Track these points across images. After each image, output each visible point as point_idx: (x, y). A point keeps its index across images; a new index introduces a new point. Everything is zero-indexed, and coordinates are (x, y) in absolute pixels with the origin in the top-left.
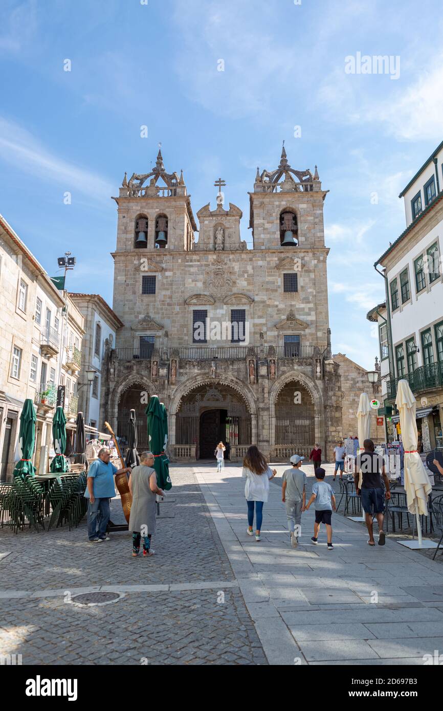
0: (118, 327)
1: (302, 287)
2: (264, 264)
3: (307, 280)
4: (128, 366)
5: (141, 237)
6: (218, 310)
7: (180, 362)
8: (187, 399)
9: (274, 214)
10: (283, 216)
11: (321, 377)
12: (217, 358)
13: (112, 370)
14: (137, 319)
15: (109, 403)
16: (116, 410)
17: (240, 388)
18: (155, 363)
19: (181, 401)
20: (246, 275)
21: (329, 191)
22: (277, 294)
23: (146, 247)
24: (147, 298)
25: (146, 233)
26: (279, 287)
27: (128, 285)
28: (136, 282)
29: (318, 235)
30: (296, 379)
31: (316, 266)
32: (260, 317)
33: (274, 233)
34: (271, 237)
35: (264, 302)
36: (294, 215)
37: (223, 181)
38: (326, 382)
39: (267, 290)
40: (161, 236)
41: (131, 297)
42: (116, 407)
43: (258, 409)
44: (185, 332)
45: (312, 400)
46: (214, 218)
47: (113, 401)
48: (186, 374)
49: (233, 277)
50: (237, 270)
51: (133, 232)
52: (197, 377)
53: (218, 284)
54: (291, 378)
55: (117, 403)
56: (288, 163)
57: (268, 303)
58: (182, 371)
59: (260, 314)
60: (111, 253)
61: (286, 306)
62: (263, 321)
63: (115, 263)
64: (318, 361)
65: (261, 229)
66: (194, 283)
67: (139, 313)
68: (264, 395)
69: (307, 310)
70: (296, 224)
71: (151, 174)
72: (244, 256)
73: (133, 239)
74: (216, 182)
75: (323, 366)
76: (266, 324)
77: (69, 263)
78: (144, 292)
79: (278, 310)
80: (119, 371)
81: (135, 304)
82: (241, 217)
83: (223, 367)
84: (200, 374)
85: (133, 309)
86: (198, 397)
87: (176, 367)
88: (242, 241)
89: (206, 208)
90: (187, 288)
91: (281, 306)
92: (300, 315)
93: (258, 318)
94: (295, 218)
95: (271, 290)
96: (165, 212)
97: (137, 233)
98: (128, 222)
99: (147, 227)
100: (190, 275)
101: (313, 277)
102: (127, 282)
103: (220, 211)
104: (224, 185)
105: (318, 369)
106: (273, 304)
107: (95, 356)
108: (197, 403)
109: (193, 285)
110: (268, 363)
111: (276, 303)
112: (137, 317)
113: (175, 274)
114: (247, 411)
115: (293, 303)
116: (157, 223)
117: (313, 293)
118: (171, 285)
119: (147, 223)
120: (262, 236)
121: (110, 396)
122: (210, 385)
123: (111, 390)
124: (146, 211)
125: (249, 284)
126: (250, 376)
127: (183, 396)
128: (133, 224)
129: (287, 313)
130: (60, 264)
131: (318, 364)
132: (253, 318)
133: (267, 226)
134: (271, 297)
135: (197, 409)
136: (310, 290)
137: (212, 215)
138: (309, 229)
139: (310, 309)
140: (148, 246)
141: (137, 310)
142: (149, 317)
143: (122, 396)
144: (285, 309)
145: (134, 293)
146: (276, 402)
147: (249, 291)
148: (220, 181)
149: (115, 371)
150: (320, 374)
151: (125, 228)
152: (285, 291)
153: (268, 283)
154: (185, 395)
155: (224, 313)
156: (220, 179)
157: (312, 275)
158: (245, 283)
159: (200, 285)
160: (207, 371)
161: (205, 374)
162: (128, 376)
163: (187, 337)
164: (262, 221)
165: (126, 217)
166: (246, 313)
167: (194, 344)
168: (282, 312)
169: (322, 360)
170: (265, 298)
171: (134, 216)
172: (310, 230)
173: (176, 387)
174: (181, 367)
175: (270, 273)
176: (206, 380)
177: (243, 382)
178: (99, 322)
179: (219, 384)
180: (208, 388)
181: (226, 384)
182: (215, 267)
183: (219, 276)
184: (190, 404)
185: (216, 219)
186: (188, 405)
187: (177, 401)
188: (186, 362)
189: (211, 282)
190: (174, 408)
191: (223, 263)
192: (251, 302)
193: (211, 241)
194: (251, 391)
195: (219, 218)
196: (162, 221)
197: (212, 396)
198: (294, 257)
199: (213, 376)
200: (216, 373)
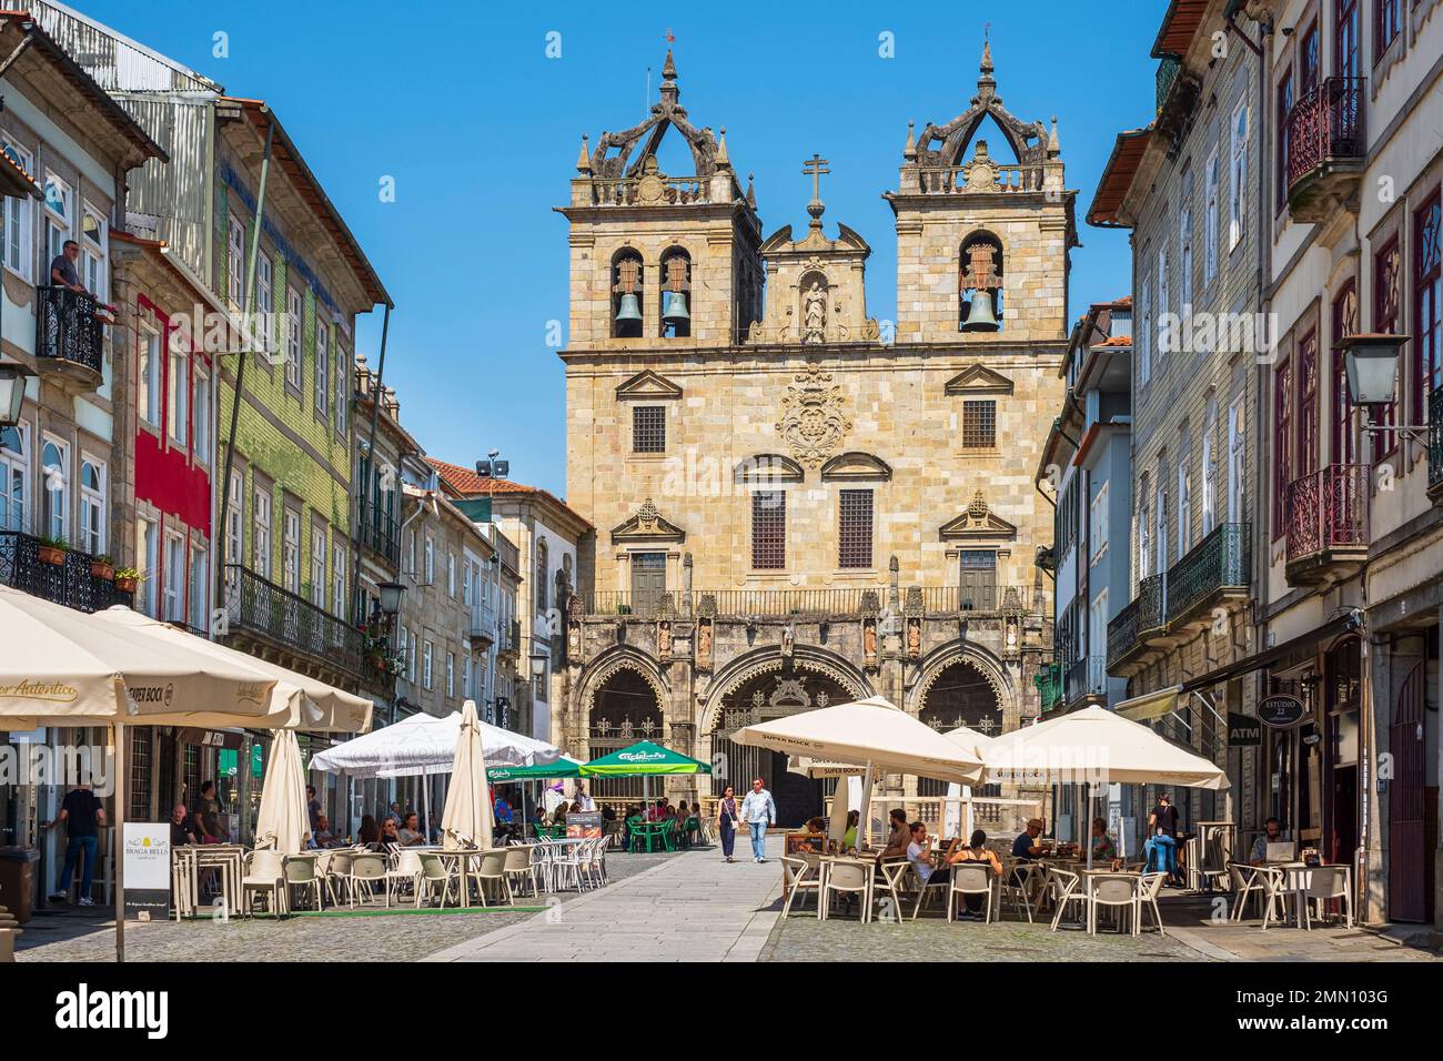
0: (582, 533)
1: (1006, 435)
2: (919, 379)
3: (1018, 416)
4: (609, 631)
5: (629, 311)
6: (810, 492)
7: (719, 624)
8: (735, 702)
9: (945, 248)
10: (967, 250)
11: (1015, 656)
12: (798, 612)
13: (574, 641)
14: (624, 514)
15: (571, 708)
16: (585, 724)
17: (845, 679)
18: (667, 626)
19: (721, 706)
20: (875, 406)
22: (948, 452)
23: (640, 334)
24: (646, 463)
25: (639, 295)
26: (952, 434)
27: (600, 430)
28: (620, 421)
29: (1050, 305)
30: (966, 659)
31: (1041, 383)
32: (907, 508)
33: (945, 298)
34: (938, 309)
35: (916, 472)
36: (994, 251)
37: (826, 163)
38: (1025, 666)
39: (925, 442)
40: (676, 309)
41: (610, 460)
42: (586, 717)
44: (735, 544)
45: (998, 704)
46: (802, 261)
47: (579, 705)
48: (731, 647)
49: (846, 411)
50: (856, 394)
51: (608, 295)
52: (756, 656)
53: (809, 426)
54: (956, 658)
55: (587, 709)
57: (924, 474)
58: (722, 641)
59: (906, 500)
60: (559, 353)
61: (966, 480)
62: (912, 517)
64: (1013, 620)
65: (914, 287)
66: (754, 424)
67: (630, 498)
68: (892, 694)
69: (1014, 491)
70: (999, 272)
73: (608, 315)
74: (807, 164)
75: (1024, 631)
76: (920, 524)
77: (498, 473)
78: (641, 446)
79: (948, 493)
80: (590, 641)
81: (619, 476)
82: (866, 255)
83: (809, 633)
84: (763, 649)
85: (614, 487)
86: (758, 697)
87: (709, 634)
88: (868, 320)
89: (787, 232)
90: (738, 436)
91: (956, 481)
92: (998, 503)
93: (902, 511)
94: (998, 259)
95: (934, 441)
96: (683, 243)
97: (617, 299)
98: (595, 268)
99: (641, 281)
100: (745, 404)
101: (1033, 410)
102: (598, 423)
103: (816, 242)
106: (937, 477)
107: (537, 613)
108: (755, 711)
109: (752, 429)
111: (945, 475)
112: (623, 508)
113: (709, 403)
115: (984, 474)
116: (664, 269)
117: (1031, 450)
118: (701, 428)
119: (641, 271)
120: (917, 307)
121: (572, 696)
122: (784, 673)
123: (573, 682)
124: (636, 242)
125: (882, 428)
126: (866, 652)
127: (726, 695)
128: (607, 274)
129: (971, 499)
131: (1012, 628)
132: (889, 511)
133: (929, 279)
134: (933, 459)
136: (1024, 443)
137: (796, 252)
138: (1028, 287)
139: (1022, 488)
140: (645, 332)
141: (623, 490)
142: (650, 507)
143: (597, 694)
144: (965, 490)
145: (616, 449)
146: (922, 707)
147: (882, 444)
148: (816, 160)
149: (579, 642)
150: (1014, 648)
151: (590, 288)
152: (965, 445)
153: (928, 425)
154: (730, 693)
155: (825, 498)
156: (816, 156)
157: (1031, 406)
158: (874, 425)
159: (768, 428)
160: (776, 641)
161: (772, 648)
162: (608, 653)
163: (739, 556)
164: (917, 268)
165: (590, 256)
166: (875, 499)
167: (755, 572)
168: (959, 496)
170: (920, 462)
171: (609, 254)
172: (1031, 290)
173: (711, 677)
174: (720, 635)
175: (933, 402)
176: (776, 662)
177: (852, 666)
179: (801, 669)
180: (778, 678)
181: (817, 668)
182: (805, 385)
183: (813, 409)
184: (742, 711)
185: (807, 263)
186: (737, 713)
187: (715, 706)
188: (732, 624)
189: (793, 422)
190: (706, 720)
191: (824, 376)
192: (886, 473)
193: (795, 320)
194: (869, 685)
195: (814, 259)
196: (675, 265)
197: (787, 694)
198: (989, 362)
199: (789, 653)
200: (795, 646)
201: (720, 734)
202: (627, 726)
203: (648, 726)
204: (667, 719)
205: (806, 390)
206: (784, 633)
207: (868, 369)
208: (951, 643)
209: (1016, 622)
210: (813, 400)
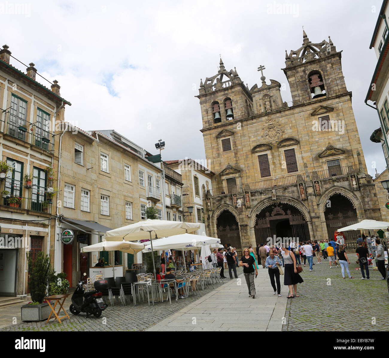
0: (212, 176)
2: (302, 114)
3: (337, 118)
4: (219, 199)
5: (217, 116)
6: (275, 153)
7: (251, 193)
8: (260, 216)
10: (310, 77)
11: (357, 188)
12: (276, 186)
13: (209, 204)
14: (222, 168)
15: (211, 224)
16: (215, 228)
17: (296, 205)
18: (235, 195)
19: (256, 218)
20: (291, 125)
21: (342, 51)
22: (317, 133)
23: (221, 121)
24: (227, 154)
25: (219, 112)
27: (214, 148)
28: (218, 144)
30: (338, 192)
31: (343, 107)
33: (306, 91)
34: (304, 94)
35: (307, 141)
36: (319, 75)
37: (263, 66)
38: (362, 191)
39: (308, 132)
40: (229, 113)
41: (217, 155)
42: (215, 226)
43: (311, 218)
44: (255, 171)
45: (353, 206)
46: (262, 92)
47: (213, 223)
48: (256, 199)
49: (281, 128)
50: (284, 123)
51: (211, 114)
52: (264, 201)
53: (271, 134)
54: (334, 192)
55: (215, 223)
56: (310, 41)
57: (310, 141)
58: (253, 198)
59: (305, 149)
60: (200, 130)
61: (324, 140)
62: (308, 154)
63: (204, 135)
64: (353, 176)
66: (255, 137)
67: (223, 164)
68: (313, 207)
69: (341, 140)
70: (322, 81)
71: (218, 75)
72: (287, 112)
73: (212, 118)
74: (259, 68)
75: (358, 180)
76: (311, 155)
77: (162, 146)
78: (225, 150)
79: (319, 145)
80: (214, 203)
82: (280, 86)
83: (281, 191)
84: (266, 199)
86: (267, 214)
87: (249, 196)
88: (284, 102)
89: (256, 86)
90: (251, 142)
91: (321, 141)
92: (336, 144)
93: (305, 153)
94: (320, 77)
96: (229, 97)
97: (214, 114)
98: (208, 108)
99: (219, 109)
100: (252, 133)
101: (342, 115)
102: (212, 146)
103: (264, 86)
104: (265, 68)
105: (354, 183)
107: (196, 196)
108: (267, 219)
109: (255, 139)
110: (313, 184)
111: (317, 140)
114: (304, 220)
115: (330, 137)
116: (225, 104)
118: (241, 142)
119: (219, 106)
120: (298, 95)
121: (210, 220)
122: (274, 205)
123: (210, 216)
124: (217, 99)
125: (294, 131)
126: (301, 195)
127: (257, 215)
128: (211, 109)
129: (326, 145)
130: (157, 148)
131: (354, 179)
132: (301, 153)
134: (312, 136)
135: (268, 222)
137: (260, 90)
140: (222, 120)
141: (222, 162)
142: (229, 165)
143: (218, 219)
144: (324, 143)
145: (218, 152)
146: (325, 211)
147: (295, 135)
148: (261, 67)
149: (211, 204)
150: (356, 186)
151: (207, 113)
154: (258, 214)
155: (279, 153)
158: (291, 130)
159: (259, 138)
160: (270, 196)
161: (269, 198)
162: (219, 206)
163: (257, 174)
164: (295, 85)
165: (205, 106)
166: (296, 151)
167: (262, 178)
168: (322, 145)
169: (356, 176)
170: (308, 138)
171: (210, 104)
172: (333, 82)
173: (251, 209)
174: (252, 196)
175: (308, 120)
176: (271, 202)
177: (297, 200)
178: (196, 175)
179: (280, 203)
180: (273, 207)
181: (286, 202)
182: (268, 124)
183: (272, 130)
184: (263, 219)
185: (263, 92)
186: (262, 220)
187: (254, 218)
188: (255, 192)
189: (267, 134)
190: (252, 223)
191: (273, 120)
192: (297, 142)
193: (262, 108)
194: (304, 205)
195: (265, 91)
196: (228, 102)
197: (277, 212)
198: (324, 104)
199: (275, 198)
200: (277, 196)
201: (257, 227)
202: (228, 228)
203: (234, 227)
204: (239, 224)
205: (269, 125)
206: (272, 192)
207: (286, 115)
208: (331, 188)
209: (355, 177)
210: (271, 127)
